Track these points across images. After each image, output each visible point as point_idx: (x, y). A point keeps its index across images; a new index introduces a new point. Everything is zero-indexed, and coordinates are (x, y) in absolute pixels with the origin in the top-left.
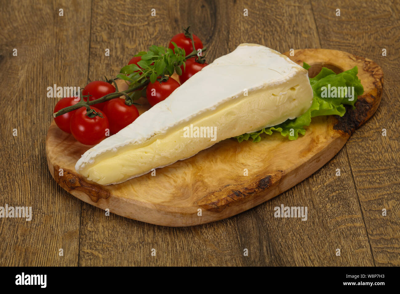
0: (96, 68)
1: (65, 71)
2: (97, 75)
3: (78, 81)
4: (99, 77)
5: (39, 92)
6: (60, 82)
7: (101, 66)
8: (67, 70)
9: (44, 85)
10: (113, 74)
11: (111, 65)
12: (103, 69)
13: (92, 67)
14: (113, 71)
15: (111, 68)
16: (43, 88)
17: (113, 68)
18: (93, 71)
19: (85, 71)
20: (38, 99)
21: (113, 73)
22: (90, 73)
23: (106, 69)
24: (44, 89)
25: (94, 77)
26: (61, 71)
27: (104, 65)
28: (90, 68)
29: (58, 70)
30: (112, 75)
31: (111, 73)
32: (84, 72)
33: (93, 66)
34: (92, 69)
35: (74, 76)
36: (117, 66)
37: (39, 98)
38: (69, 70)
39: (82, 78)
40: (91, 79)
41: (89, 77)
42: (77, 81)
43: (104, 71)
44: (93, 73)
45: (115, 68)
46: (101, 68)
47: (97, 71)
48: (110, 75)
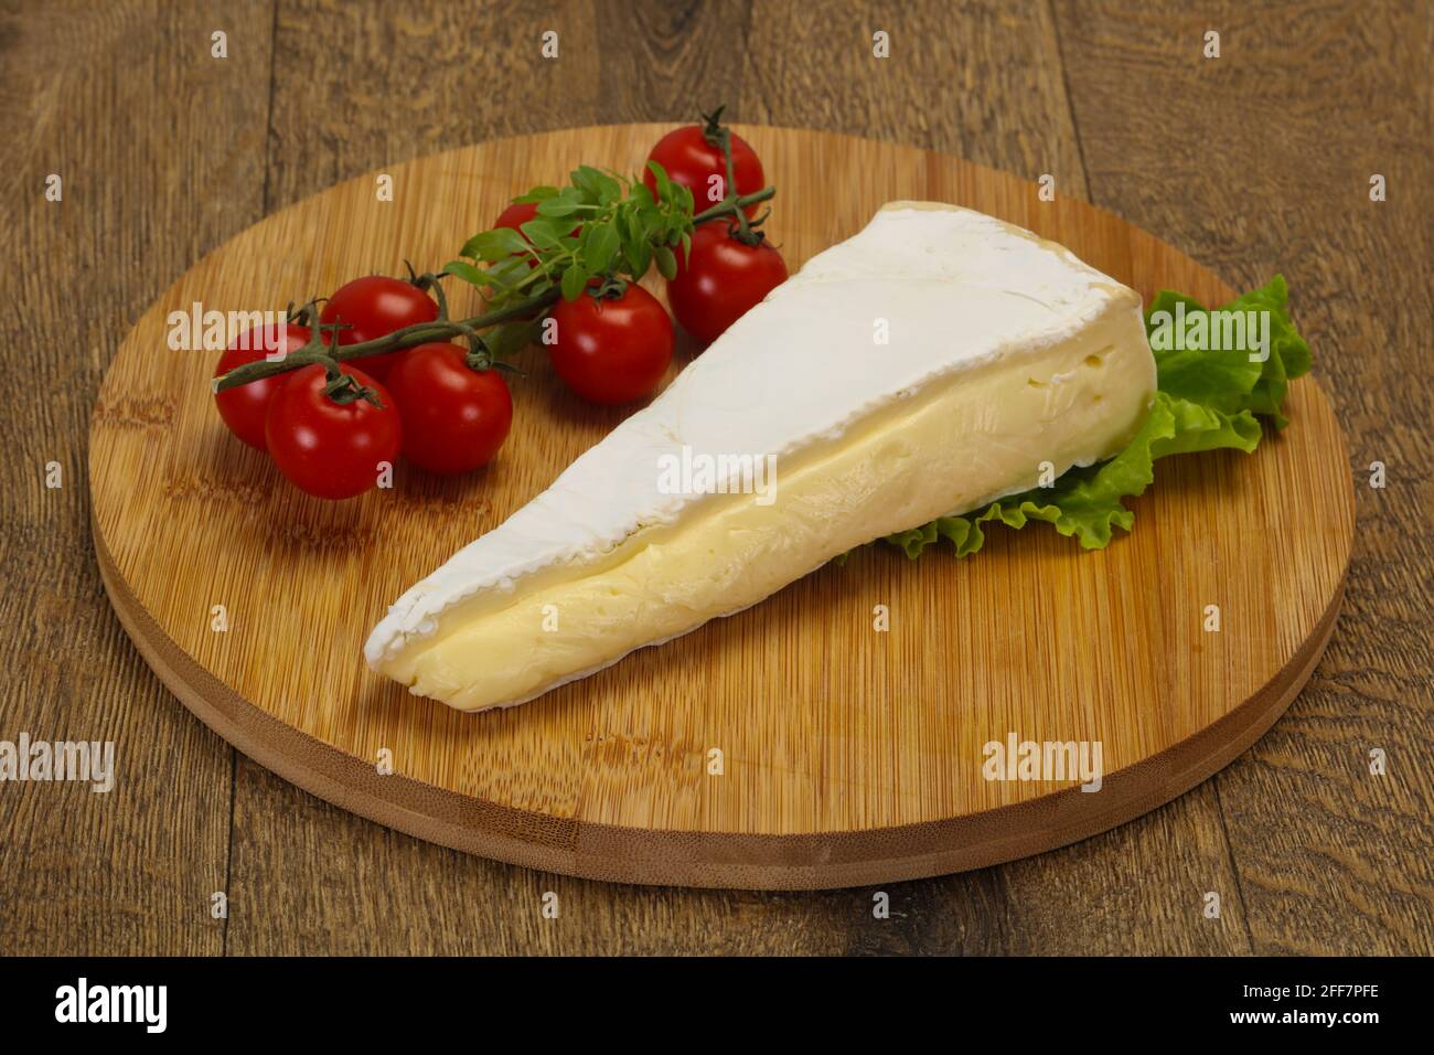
0: (297, 96)
1: (190, 102)
2: (299, 118)
3: (235, 136)
4: (307, 126)
5: (103, 165)
6: (175, 136)
7: (313, 89)
8: (198, 98)
9: (119, 142)
10: (356, 118)
11: (347, 90)
12: (319, 101)
13: (284, 91)
14: (355, 107)
15: (348, 100)
16: (116, 152)
17: (355, 98)
18: (287, 105)
19: (259, 104)
20: (99, 188)
21: (353, 114)
22: (277, 112)
23: (330, 100)
24: (119, 156)
25: (291, 123)
26: (178, 102)
27: (325, 90)
28: (277, 96)
29: (166, 96)
30: (353, 122)
31: (349, 113)
32: (256, 108)
33: (288, 89)
34: (282, 98)
35: (223, 119)
36: (369, 92)
37: (103, 184)
38: (206, 99)
39: (249, 125)
40: (279, 131)
41: (274, 125)
42: (232, 133)
43: (323, 105)
44: (285, 110)
45: (360, 99)
46: (312, 94)
47: (298, 107)
48: (346, 121)
